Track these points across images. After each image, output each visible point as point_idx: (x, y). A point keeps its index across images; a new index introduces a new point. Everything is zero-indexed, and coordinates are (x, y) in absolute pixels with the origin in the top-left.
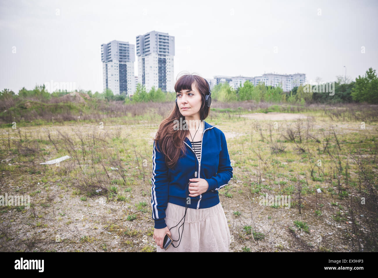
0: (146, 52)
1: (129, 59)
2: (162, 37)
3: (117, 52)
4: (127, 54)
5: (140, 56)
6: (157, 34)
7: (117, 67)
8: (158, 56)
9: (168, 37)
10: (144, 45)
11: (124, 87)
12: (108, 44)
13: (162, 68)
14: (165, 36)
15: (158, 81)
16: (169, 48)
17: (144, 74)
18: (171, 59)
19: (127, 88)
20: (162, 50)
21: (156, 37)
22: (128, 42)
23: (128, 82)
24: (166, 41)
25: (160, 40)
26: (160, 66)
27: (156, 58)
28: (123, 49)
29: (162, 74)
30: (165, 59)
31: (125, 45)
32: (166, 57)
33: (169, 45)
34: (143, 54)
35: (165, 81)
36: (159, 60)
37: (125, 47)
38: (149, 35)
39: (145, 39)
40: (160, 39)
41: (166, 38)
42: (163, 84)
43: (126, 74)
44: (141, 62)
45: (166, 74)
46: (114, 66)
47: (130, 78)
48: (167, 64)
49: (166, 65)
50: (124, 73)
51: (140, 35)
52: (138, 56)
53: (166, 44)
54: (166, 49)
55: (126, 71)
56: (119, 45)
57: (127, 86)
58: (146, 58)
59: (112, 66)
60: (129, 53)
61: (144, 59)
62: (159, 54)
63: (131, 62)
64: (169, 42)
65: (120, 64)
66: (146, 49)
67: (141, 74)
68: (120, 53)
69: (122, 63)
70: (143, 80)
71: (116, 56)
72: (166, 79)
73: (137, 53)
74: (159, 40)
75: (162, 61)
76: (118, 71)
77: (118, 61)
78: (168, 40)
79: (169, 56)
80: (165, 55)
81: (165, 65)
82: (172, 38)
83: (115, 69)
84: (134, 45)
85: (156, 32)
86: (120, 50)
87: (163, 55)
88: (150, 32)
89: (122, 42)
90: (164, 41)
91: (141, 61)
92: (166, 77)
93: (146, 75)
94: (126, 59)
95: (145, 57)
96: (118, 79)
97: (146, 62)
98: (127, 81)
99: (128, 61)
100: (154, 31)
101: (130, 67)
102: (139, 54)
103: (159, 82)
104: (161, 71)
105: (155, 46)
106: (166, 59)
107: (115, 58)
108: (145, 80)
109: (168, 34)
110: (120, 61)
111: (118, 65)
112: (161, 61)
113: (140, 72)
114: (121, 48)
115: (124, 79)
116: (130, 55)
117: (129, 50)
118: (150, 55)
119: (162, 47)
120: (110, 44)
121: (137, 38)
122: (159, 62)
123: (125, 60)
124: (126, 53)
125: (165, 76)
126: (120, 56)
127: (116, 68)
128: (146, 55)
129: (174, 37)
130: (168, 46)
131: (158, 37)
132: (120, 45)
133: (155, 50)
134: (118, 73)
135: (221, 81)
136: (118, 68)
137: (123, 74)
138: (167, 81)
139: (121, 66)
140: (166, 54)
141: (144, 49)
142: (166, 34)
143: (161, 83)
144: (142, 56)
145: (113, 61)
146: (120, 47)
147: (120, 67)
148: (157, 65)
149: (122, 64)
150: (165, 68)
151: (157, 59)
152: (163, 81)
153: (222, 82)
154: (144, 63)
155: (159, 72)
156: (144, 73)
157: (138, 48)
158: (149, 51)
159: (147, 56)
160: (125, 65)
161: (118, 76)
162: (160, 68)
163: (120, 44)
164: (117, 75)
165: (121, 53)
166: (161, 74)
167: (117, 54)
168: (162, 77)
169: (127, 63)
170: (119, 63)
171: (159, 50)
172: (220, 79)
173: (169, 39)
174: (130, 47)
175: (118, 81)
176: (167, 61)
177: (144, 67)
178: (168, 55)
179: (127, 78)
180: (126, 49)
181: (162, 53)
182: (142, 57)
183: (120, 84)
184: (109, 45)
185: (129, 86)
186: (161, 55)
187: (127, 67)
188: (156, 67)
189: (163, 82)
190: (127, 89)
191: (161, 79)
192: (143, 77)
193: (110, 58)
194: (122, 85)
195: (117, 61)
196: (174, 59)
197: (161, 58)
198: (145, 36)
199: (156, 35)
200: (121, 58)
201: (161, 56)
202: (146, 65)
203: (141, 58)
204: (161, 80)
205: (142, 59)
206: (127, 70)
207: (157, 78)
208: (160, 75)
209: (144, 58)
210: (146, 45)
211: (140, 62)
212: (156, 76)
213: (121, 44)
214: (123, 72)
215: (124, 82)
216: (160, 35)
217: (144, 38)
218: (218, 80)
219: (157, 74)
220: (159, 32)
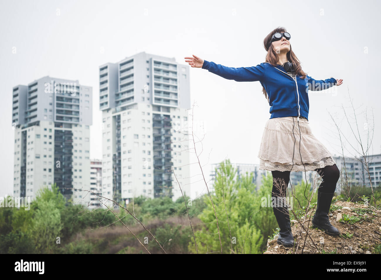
0: (123, 101)
1: (78, 119)
2: (161, 67)
3: (51, 104)
4: (74, 109)
5: (108, 110)
6: (151, 59)
7: (50, 137)
8: (153, 110)
9: (175, 66)
10: (119, 85)
12: (30, 87)
13: (163, 138)
14: (168, 65)
15: (152, 169)
16: (178, 92)
17: (117, 154)
18: (181, 117)
19: (72, 186)
20: (162, 96)
21: (147, 65)
22: (77, 81)
23: (75, 174)
24: (171, 76)
25: (158, 74)
26: (157, 132)
27: (149, 114)
28: (66, 96)
29: (163, 153)
30: (169, 116)
32: (172, 113)
33: (178, 85)
34: (116, 106)
35: (169, 171)
36: (154, 120)
38: (132, 61)
39: (122, 72)
40: (157, 70)
41: (171, 68)
42: (165, 177)
43: (72, 154)
44: (111, 125)
45: (172, 153)
46: (42, 136)
47: (81, 164)
48: (174, 128)
49: (172, 130)
50: (66, 152)
51: (109, 63)
52: (103, 111)
53: (170, 83)
54: (171, 95)
55: (72, 147)
57: (73, 183)
58: (124, 116)
59: (38, 136)
60: (78, 106)
61: (117, 119)
62: (154, 106)
63: (83, 126)
64: (178, 77)
65: (56, 131)
66: (122, 93)
67: (111, 152)
69: (63, 129)
70: (115, 168)
71: (49, 113)
72: (172, 164)
73: (102, 105)
74: (154, 73)
75: (162, 122)
76: (52, 146)
77: (53, 125)
78: (176, 73)
79: (177, 110)
80: (168, 109)
81: (168, 131)
82: (184, 70)
83: (45, 143)
84: (89, 89)
85: (149, 55)
87: (163, 107)
88: (135, 56)
89: (64, 80)
90: (165, 75)
91: (110, 121)
92: (172, 160)
93: (123, 156)
94: (71, 118)
95: (121, 113)
96: (52, 166)
97: (123, 125)
98: (73, 170)
99: (76, 125)
100: (144, 53)
101: (81, 139)
102: (106, 107)
103: (154, 172)
104: (160, 144)
105: (147, 88)
106: (171, 117)
107: (45, 118)
108: (120, 168)
109: (174, 59)
110: (57, 125)
111: (53, 134)
112: (159, 122)
113: (108, 148)
114: (60, 95)
115: (64, 167)
116: (81, 110)
117: (78, 100)
118: (135, 106)
119: (162, 89)
120: (36, 84)
121: (102, 69)
122: (154, 125)
123: (69, 122)
124: (71, 106)
125: (169, 157)
126: (58, 111)
127: (48, 140)
128: (123, 109)
130: (176, 87)
131: (154, 66)
133: (147, 95)
134: (52, 153)
136: (52, 140)
137: (65, 154)
138: (173, 168)
140: (171, 104)
141: (117, 95)
142: (169, 59)
143: (160, 175)
144: (113, 110)
145: (41, 123)
147: (56, 137)
148: (150, 132)
149: (61, 131)
150: (168, 139)
151: (151, 118)
152: (163, 168)
154: (118, 127)
155: (154, 148)
156: (119, 149)
157: (104, 93)
158: (133, 98)
159: (126, 111)
160: (70, 133)
161: (52, 160)
162: (157, 138)
164: (50, 156)
165: (61, 105)
166: (160, 152)
167: (50, 107)
168: (163, 161)
169: (74, 130)
170: (54, 128)
171: (154, 96)
173: (178, 70)
174: (81, 92)
175: (50, 170)
176: (172, 122)
177: (119, 136)
178: (175, 108)
179: (73, 164)
181: (162, 104)
182: (113, 113)
183: (55, 179)
184: (33, 88)
185: (76, 183)
186: (158, 108)
187: (73, 137)
188: (149, 137)
189: (165, 172)
190: (73, 190)
191: (159, 165)
192: (114, 160)
193: (35, 116)
194: (61, 179)
195: (51, 124)
196: (188, 119)
197: (159, 115)
198: (122, 65)
199: (148, 62)
200: (61, 118)
201: (159, 110)
203: (110, 114)
204: (160, 167)
205: (114, 117)
206: (73, 144)
207: (151, 163)
208: (157, 154)
209: (119, 116)
210: (122, 86)
211: (108, 126)
212: (146, 156)
214: (64, 151)
215: (65, 173)
217: (119, 70)
219: (149, 152)
220: (156, 56)
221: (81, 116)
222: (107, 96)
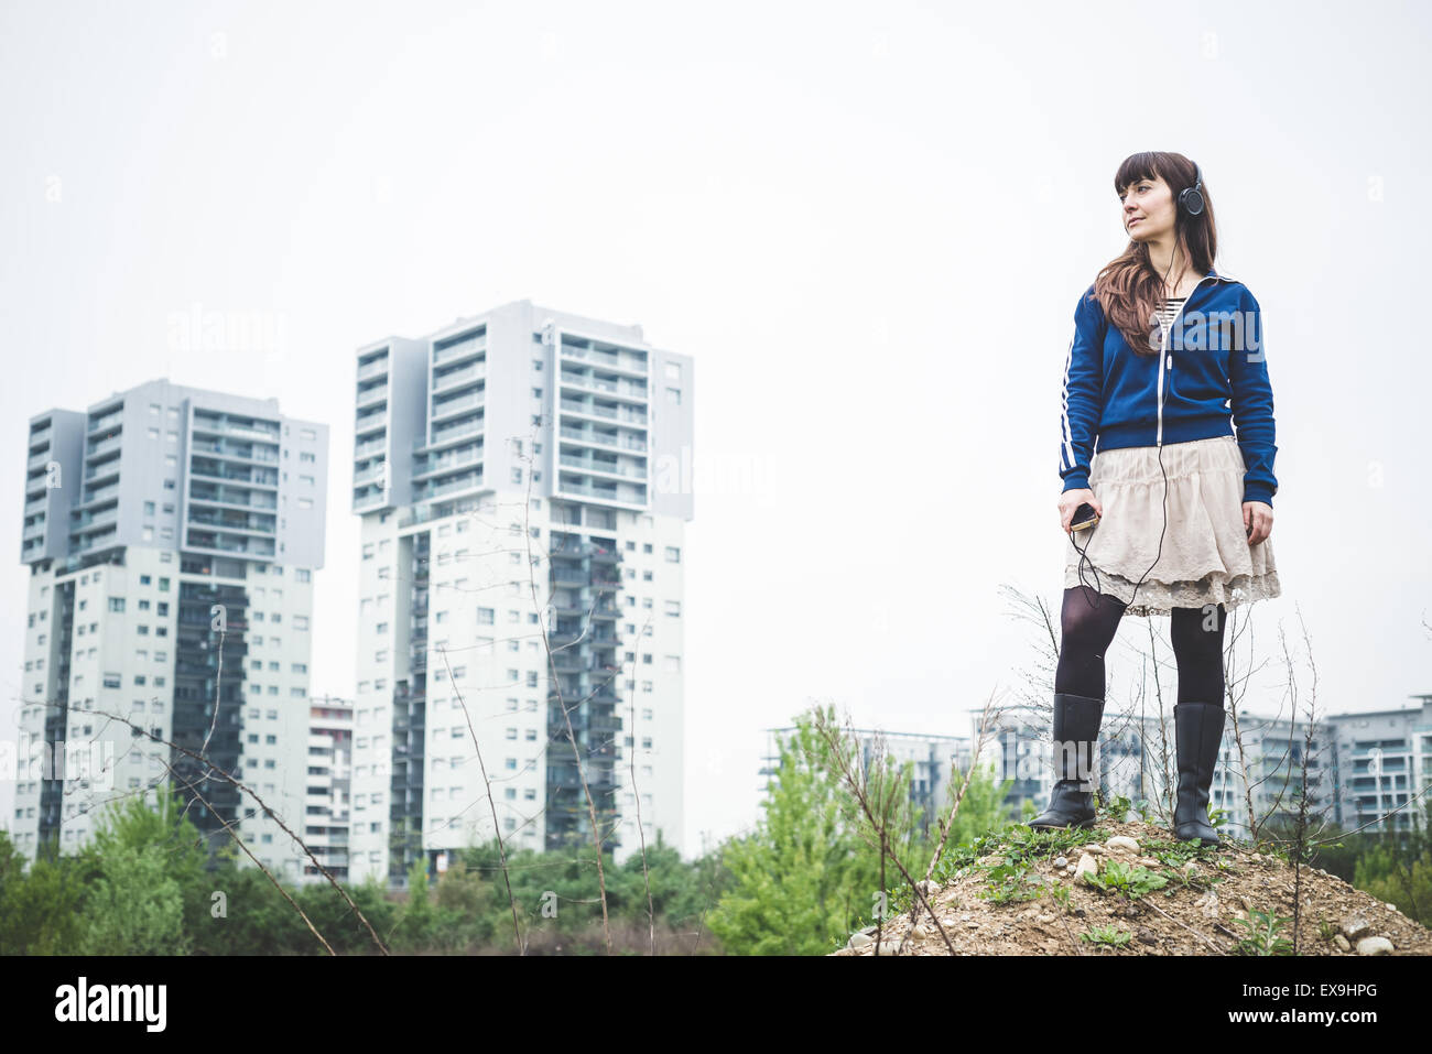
0: (441, 480)
1: (271, 542)
2: (589, 358)
3: (170, 485)
4: (256, 505)
5: (384, 514)
6: (551, 328)
7: (163, 607)
8: (553, 518)
9: (641, 356)
10: (430, 419)
12: (96, 417)
13: (587, 626)
14: (613, 351)
15: (543, 739)
16: (649, 452)
17: (411, 682)
18: (658, 549)
19: (238, 799)
20: (587, 467)
21: (537, 352)
22: (273, 402)
23: (250, 750)
24: (623, 392)
25: (574, 386)
26: (564, 602)
27: (537, 533)
28: (229, 455)
29: (585, 681)
30: (611, 543)
31: (248, 422)
32: (622, 533)
33: (650, 428)
34: (415, 500)
35: (604, 749)
36: (553, 556)
37: (247, 446)
38: (481, 331)
39: (442, 372)
40: (571, 369)
41: (625, 365)
42: (588, 772)
43: (242, 675)
44: (393, 573)
45: (620, 683)
46: (132, 605)
47: (273, 716)
48: (630, 587)
49: (621, 598)
50: (222, 666)
51: (396, 339)
52: (366, 515)
53: (621, 418)
54: (620, 464)
55: (244, 648)
56: (194, 425)
57: (241, 787)
58: (444, 537)
59: (117, 603)
60: (273, 495)
61: (418, 548)
62: (556, 503)
63: (289, 570)
64: (650, 399)
65: (184, 585)
66: (440, 453)
67: (391, 672)
68: (200, 489)
69: (213, 580)
70: (400, 734)
71: (161, 519)
72: (618, 724)
73: (361, 492)
74: (560, 382)
75: (586, 564)
76: (169, 644)
77: (176, 563)
78: (642, 382)
79: (642, 523)
80: (608, 516)
81: (606, 598)
82: (672, 372)
83: (143, 630)
84: (317, 432)
85: (544, 311)
86: (199, 464)
87: (592, 508)
88: (491, 313)
89: (223, 396)
90: (602, 390)
91: (391, 556)
92: (620, 711)
93: (433, 689)
94: (244, 540)
95: (433, 526)
96: (164, 720)
97: (436, 573)
98: (243, 737)
99: (262, 567)
100: (526, 305)
101: (277, 618)
102: (374, 503)
103: (549, 752)
104: (575, 649)
105: (531, 434)
106: (621, 546)
107: (147, 536)
108: (420, 735)
109: (637, 331)
110: (190, 564)
111: (172, 597)
112: (575, 564)
113: (379, 657)
114: (206, 452)
115: (212, 723)
116: (281, 512)
117: (275, 471)
118: (485, 501)
119: (588, 440)
120: (117, 408)
121: (367, 360)
122: (553, 576)
123: (237, 553)
124: (246, 493)
125: (605, 699)
126: (196, 513)
127: (152, 619)
128: (442, 510)
131: (560, 355)
132: (206, 427)
133: (531, 462)
134: (167, 669)
136: (171, 622)
137: (213, 673)
138: (619, 739)
139: (194, 603)
140: (623, 499)
141: (421, 458)
142: (621, 330)
143: (573, 765)
144: (402, 513)
145: (129, 556)
146: (198, 437)
147: (183, 610)
148: (542, 602)
149: (205, 588)
150: (605, 628)
151: (542, 546)
152: (584, 738)
154: (421, 579)
155: (554, 662)
156: (419, 662)
157: (369, 451)
158: (478, 469)
159: (452, 520)
161: (167, 694)
162: (563, 626)
163: (199, 413)
164: (160, 682)
165: (209, 491)
166: (573, 679)
167: (169, 497)
168: (584, 710)
169: (252, 583)
170: (177, 577)
171: (558, 466)
173: (650, 374)
174: (284, 444)
175: (157, 735)
176: (623, 567)
177: (420, 611)
178: (635, 513)
179: (245, 712)
180: (258, 457)
181: (587, 495)
182: (402, 526)
183: (174, 767)
184: (107, 423)
186: (574, 510)
187: (249, 613)
188: (535, 618)
189: (588, 755)
190: (240, 812)
191: (567, 724)
192: (400, 703)
193: (110, 529)
195: (166, 559)
196: (684, 555)
197: (575, 538)
198: (442, 345)
199: (539, 338)
200: (207, 538)
201: (576, 521)
202: (437, 600)
203: (392, 530)
204: (572, 736)
205: (407, 540)
206: (248, 638)
207: (539, 720)
208: (563, 684)
209: (425, 538)
210: (440, 426)
211: (382, 573)
212: (522, 691)
213: (215, 416)
214: (210, 662)
216: (572, 342)
217: (431, 365)
219: (533, 678)
220: (569, 318)
221: (280, 535)
222: (381, 459)
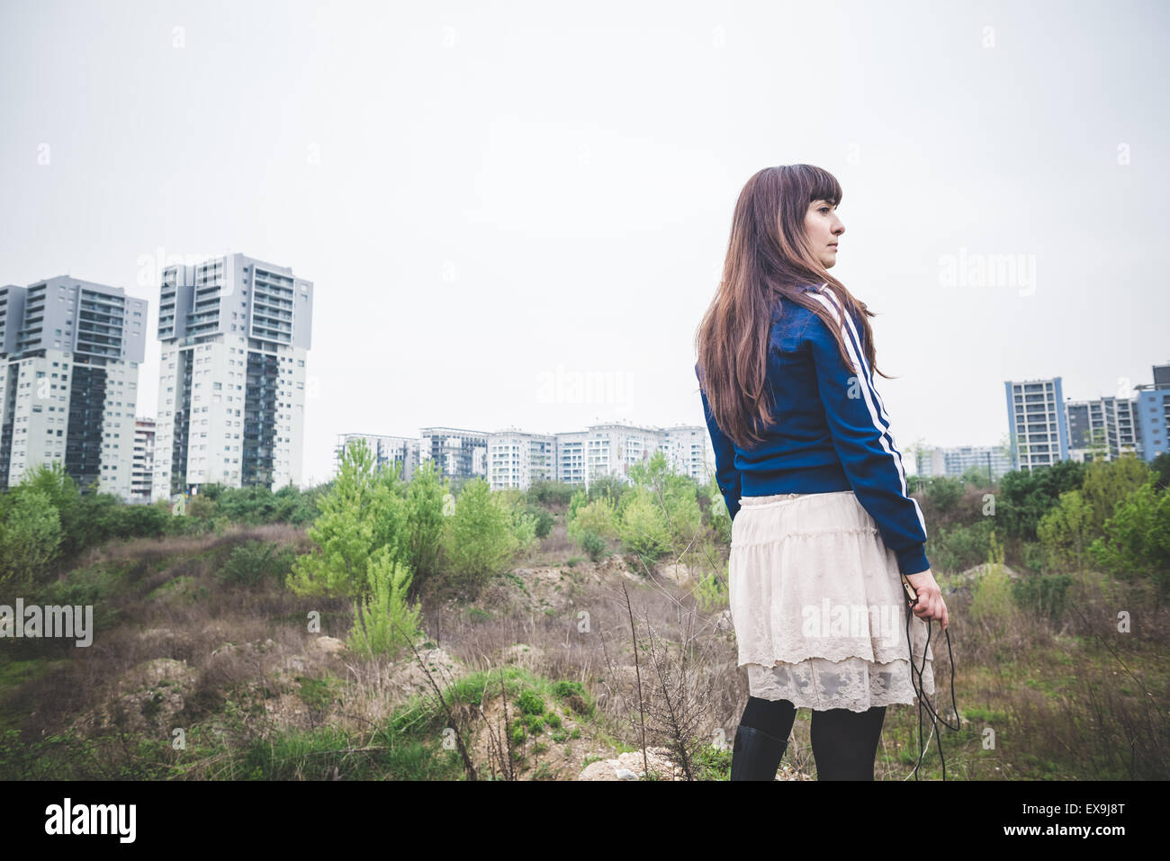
0: (200, 328)
1: (118, 350)
2: (267, 280)
3: (70, 323)
4: (112, 333)
5: (172, 341)
6: (252, 266)
7: (65, 377)
8: (249, 346)
9: (291, 281)
10: (195, 301)
11: (84, 461)
12: (32, 290)
13: (263, 391)
14: (278, 278)
15: (242, 438)
16: (293, 321)
17: (183, 413)
18: (295, 361)
19: (100, 461)
20: (265, 326)
21: (245, 276)
22: (121, 289)
23: (106, 440)
24: (282, 295)
25: (261, 291)
26: (252, 382)
27: (242, 352)
28: (98, 311)
29: (261, 414)
30: (275, 358)
31: (109, 297)
32: (280, 354)
33: (293, 311)
34: (187, 335)
35: (269, 443)
36: (249, 362)
37: (108, 308)
39: (202, 281)
40: (259, 284)
41: (284, 284)
42: (261, 452)
43: (103, 408)
44: (176, 366)
45: (276, 415)
46: (49, 375)
47: (118, 426)
48: (282, 376)
49: (278, 380)
50: (93, 404)
52: (164, 341)
53: (281, 306)
54: (280, 325)
55: (104, 396)
56: (81, 297)
57: (101, 456)
58: (200, 352)
59: (41, 374)
60: (120, 330)
61: (188, 357)
62: (250, 340)
63: (127, 363)
64: (294, 299)
65: (75, 368)
66: (199, 316)
67: (173, 409)
68: (83, 325)
69: (90, 366)
70: (177, 435)
71: (64, 338)
72: (275, 432)
73: (162, 331)
74: (254, 289)
75: (263, 366)
76: (67, 393)
77: (71, 357)
78: (291, 292)
79: (289, 350)
80: (274, 346)
81: (271, 380)
82: (304, 288)
83: (55, 387)
84: (143, 304)
85: (249, 259)
86: (83, 314)
87: (266, 343)
88: (224, 258)
89: (97, 285)
90: (273, 293)
91: (175, 359)
92: (276, 427)
93: (193, 416)
94: (105, 349)
95: (195, 347)
96: (64, 427)
97: (196, 367)
98: (103, 435)
99: (114, 361)
100: (241, 255)
101: (121, 383)
102: (168, 336)
103: (244, 444)
104: (257, 401)
105: (241, 310)
106: (279, 359)
107: (57, 345)
108: (187, 435)
109: (289, 270)
110: (77, 358)
111: (69, 372)
112: (259, 365)
113: (168, 402)
114: (87, 309)
115: (87, 428)
116: (124, 337)
117: (121, 319)
118: (219, 337)
119: (266, 314)
120: (43, 287)
121: (167, 274)
122: (248, 370)
123: (102, 354)
124: (107, 328)
125: (270, 422)
126: (81, 336)
127: (59, 382)
128: (199, 340)
129: (309, 285)
130: (290, 313)
131: (255, 278)
132: (88, 298)
133: (240, 322)
134: (66, 404)
135: (446, 444)
136: (68, 383)
137: (89, 407)
138: (275, 439)
139: (79, 374)
140: (280, 340)
141: (190, 318)
142: (282, 269)
143: (255, 449)
144: (181, 340)
145: (48, 354)
146: (83, 302)
147: (74, 379)
148: (242, 380)
149: (86, 368)
150: (271, 393)
151: (244, 358)
152: (260, 438)
153: (449, 448)
154: (189, 370)
155: (247, 406)
156: (187, 406)
157: (166, 313)
158: (216, 324)
159: (204, 345)
160: (103, 374)
161: (65, 415)
162: (252, 391)
163: (85, 292)
164: (62, 410)
165: (89, 326)
166: (256, 413)
167: (69, 328)
168: (260, 427)
169: (109, 368)
170: (72, 364)
171: (252, 324)
172: (444, 438)
173: (294, 288)
174: (126, 308)
175: (60, 433)
176: (279, 368)
177: (188, 383)
178: (285, 346)
179: (104, 424)
180: (113, 313)
181: (265, 338)
182: (180, 346)
183: (69, 448)
184: (37, 294)
185: (107, 456)
186: (259, 343)
187: (107, 381)
188: (240, 388)
189: (262, 444)
190: (101, 467)
191: (253, 432)
192: (177, 421)
193: (38, 341)
194: (78, 449)
195: (66, 356)
196: (307, 364)
197: (259, 355)
198: (202, 270)
199: (246, 270)
200: (88, 347)
201: (260, 348)
202: (195, 379)
203: (176, 348)
204: (255, 437)
205: (183, 352)
206: (106, 392)
207: (240, 430)
208: (251, 416)
209: (191, 352)
210: (199, 304)
211: (171, 366)
212: (233, 418)
213: (93, 294)
214: (88, 402)
215: (87, 439)
216: (259, 272)
217: (197, 278)
218: (435, 443)
219: (238, 413)
220: (260, 262)
221: (123, 347)
222: (172, 317)
